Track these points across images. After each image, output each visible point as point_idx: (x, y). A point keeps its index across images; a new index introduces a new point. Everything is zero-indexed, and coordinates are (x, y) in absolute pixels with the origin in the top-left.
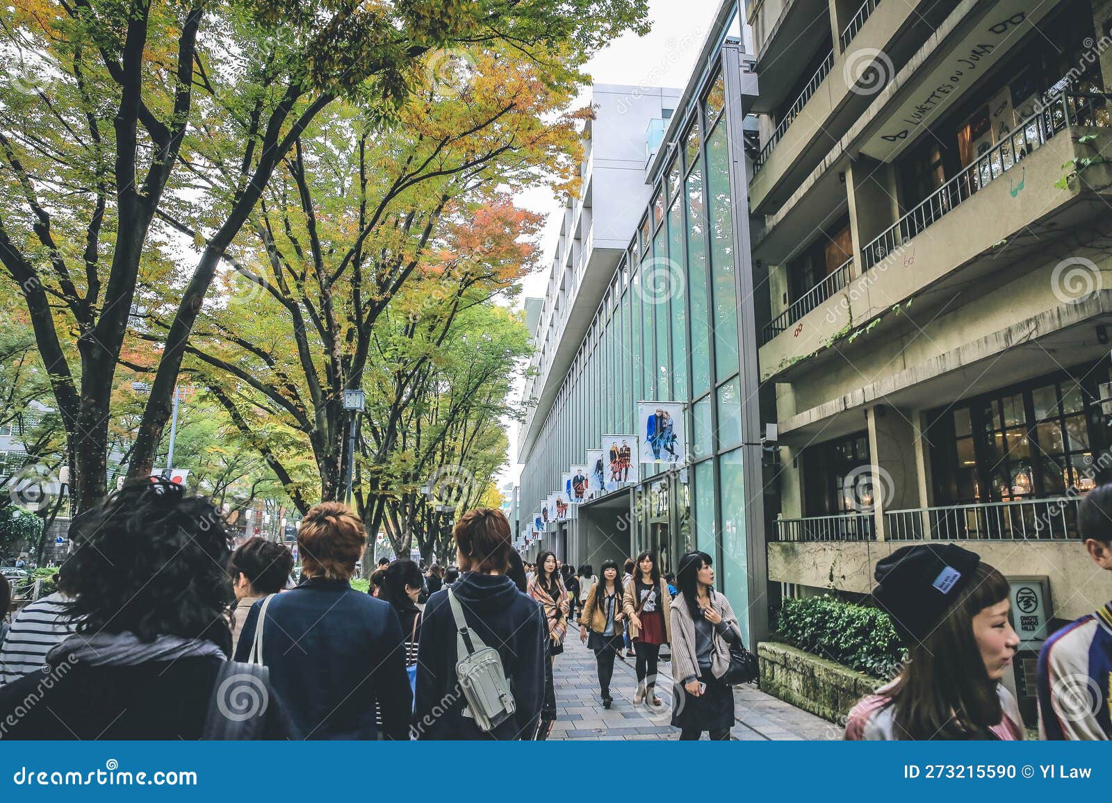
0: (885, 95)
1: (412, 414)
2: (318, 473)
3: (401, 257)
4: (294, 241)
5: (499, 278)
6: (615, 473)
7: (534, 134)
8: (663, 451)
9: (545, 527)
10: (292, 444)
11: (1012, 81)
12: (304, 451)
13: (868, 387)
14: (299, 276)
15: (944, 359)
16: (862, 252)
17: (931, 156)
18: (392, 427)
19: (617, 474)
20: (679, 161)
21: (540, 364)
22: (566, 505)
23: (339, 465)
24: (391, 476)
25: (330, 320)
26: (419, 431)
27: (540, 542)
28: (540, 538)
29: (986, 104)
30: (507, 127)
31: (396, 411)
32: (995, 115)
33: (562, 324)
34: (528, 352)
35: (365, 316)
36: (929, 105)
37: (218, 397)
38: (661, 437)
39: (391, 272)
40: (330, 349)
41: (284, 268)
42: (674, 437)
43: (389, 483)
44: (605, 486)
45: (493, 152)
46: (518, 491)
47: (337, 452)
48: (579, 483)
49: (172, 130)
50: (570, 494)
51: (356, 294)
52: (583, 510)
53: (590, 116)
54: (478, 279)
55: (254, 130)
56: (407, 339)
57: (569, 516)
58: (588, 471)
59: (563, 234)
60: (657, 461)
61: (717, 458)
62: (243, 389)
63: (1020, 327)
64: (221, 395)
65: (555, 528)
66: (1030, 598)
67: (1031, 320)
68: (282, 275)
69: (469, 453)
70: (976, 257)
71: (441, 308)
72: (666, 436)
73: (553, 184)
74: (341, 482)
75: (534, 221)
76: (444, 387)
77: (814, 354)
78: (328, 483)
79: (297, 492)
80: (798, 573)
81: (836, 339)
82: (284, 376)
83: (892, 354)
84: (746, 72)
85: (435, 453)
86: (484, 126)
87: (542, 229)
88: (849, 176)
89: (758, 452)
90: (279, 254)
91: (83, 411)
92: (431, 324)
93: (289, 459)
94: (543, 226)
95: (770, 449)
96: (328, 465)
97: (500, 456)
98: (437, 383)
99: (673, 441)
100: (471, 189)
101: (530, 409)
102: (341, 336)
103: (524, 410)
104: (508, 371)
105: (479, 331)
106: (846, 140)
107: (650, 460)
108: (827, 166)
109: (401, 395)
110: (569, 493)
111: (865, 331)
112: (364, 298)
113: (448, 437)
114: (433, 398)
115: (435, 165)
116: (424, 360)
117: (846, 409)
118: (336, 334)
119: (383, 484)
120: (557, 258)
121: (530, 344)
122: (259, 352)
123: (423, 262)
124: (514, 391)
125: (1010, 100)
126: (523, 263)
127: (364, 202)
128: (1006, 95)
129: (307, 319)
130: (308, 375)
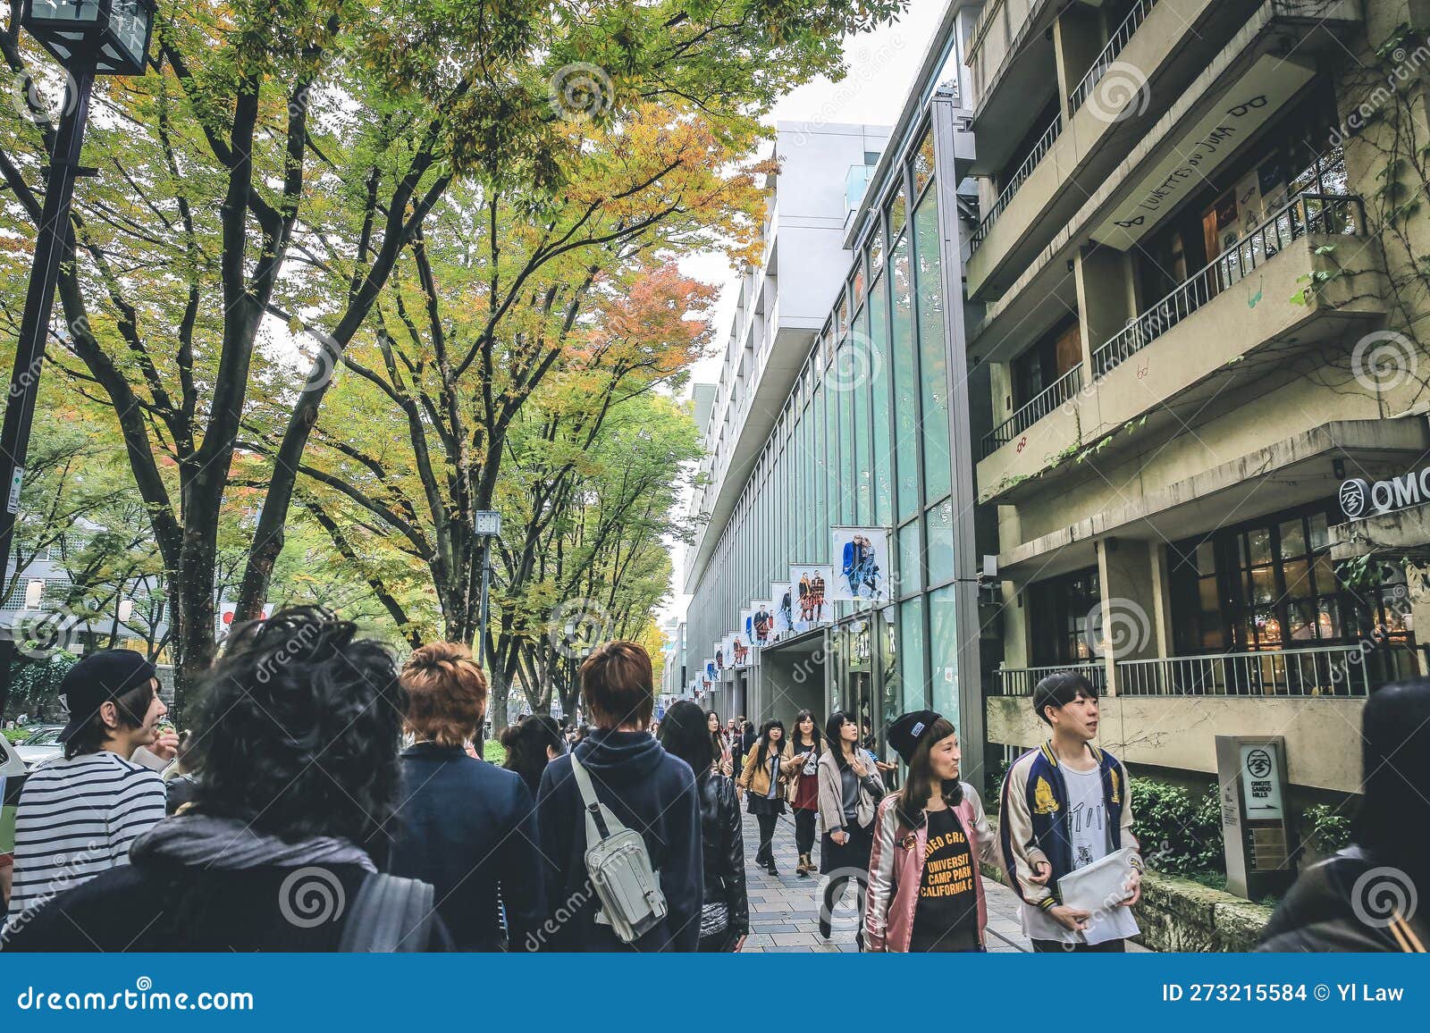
0: (1116, 177)
1: (552, 532)
2: (440, 610)
3: (541, 342)
4: (409, 324)
5: (661, 365)
6: (805, 611)
7: (705, 194)
8: (862, 586)
9: (719, 676)
10: (409, 574)
11: (1260, 164)
12: (423, 583)
13: (1097, 517)
14: (415, 365)
15: (1177, 489)
16: (1093, 357)
17: (1171, 246)
18: (529, 552)
19: (808, 612)
20: (882, 231)
21: (712, 469)
22: (746, 649)
23: (466, 600)
24: (527, 611)
25: (454, 421)
26: (560, 555)
27: (713, 693)
28: (713, 689)
29: (1231, 189)
30: (671, 185)
31: (534, 530)
32: (1243, 202)
33: (740, 420)
34: (697, 455)
35: (498, 415)
36: (1165, 190)
37: (317, 516)
38: (860, 568)
39: (529, 360)
40: (454, 456)
41: (396, 356)
42: (876, 569)
43: (524, 621)
44: (794, 626)
45: (655, 216)
46: (685, 628)
47: (464, 584)
48: (761, 621)
49: (283, 214)
50: (750, 635)
51: (487, 389)
52: (768, 655)
53: (774, 170)
54: (635, 367)
55: (371, 203)
56: (547, 442)
57: (749, 661)
58: (773, 606)
59: (741, 306)
60: (856, 599)
61: (927, 595)
62: (349, 506)
63: (1255, 457)
64: (322, 514)
65: (731, 677)
66: (1262, 761)
67: (1266, 450)
68: (395, 367)
69: (623, 582)
70: (1214, 372)
71: (589, 402)
72: (866, 567)
73: (728, 248)
74: (468, 621)
75: (705, 294)
76: (591, 500)
77: (1039, 474)
78: (453, 623)
79: (415, 634)
80: (1020, 733)
81: (1063, 458)
82: (398, 490)
83: (1128, 475)
84: (960, 130)
85: (579, 582)
86: (644, 186)
87: (716, 304)
88: (1078, 264)
89: (973, 590)
90: (391, 341)
91: (188, 545)
92: (576, 422)
93: (403, 592)
94: (716, 300)
95: (988, 586)
96: (453, 601)
97: (661, 585)
98: (582, 495)
99: (874, 574)
100: (627, 257)
101: (699, 526)
102: (467, 442)
103: (692, 528)
104: (673, 478)
105: (636, 429)
106: (1074, 225)
107: (847, 597)
108: (1053, 253)
109: (540, 511)
110: (749, 633)
111: (1095, 450)
112: (495, 394)
113: (597, 563)
114: (577, 512)
115: (584, 232)
116: (567, 468)
117: (1073, 541)
118: (462, 439)
119: (518, 622)
120: (734, 335)
121: (700, 444)
122: (365, 460)
123: (568, 347)
124: (679, 505)
125: (1258, 188)
126: (690, 346)
127: (496, 277)
128: (1253, 180)
129: (426, 420)
130: (428, 490)
